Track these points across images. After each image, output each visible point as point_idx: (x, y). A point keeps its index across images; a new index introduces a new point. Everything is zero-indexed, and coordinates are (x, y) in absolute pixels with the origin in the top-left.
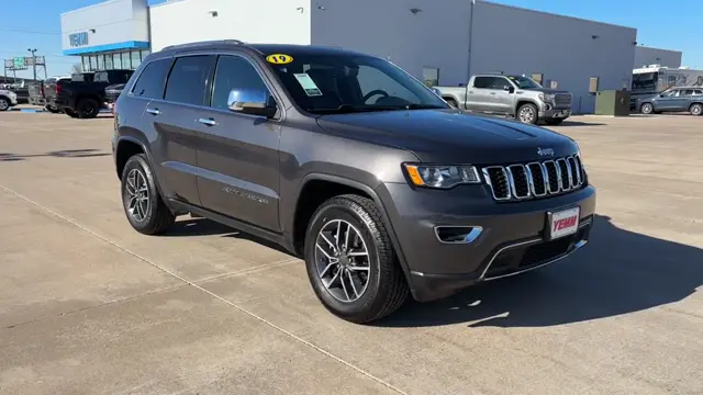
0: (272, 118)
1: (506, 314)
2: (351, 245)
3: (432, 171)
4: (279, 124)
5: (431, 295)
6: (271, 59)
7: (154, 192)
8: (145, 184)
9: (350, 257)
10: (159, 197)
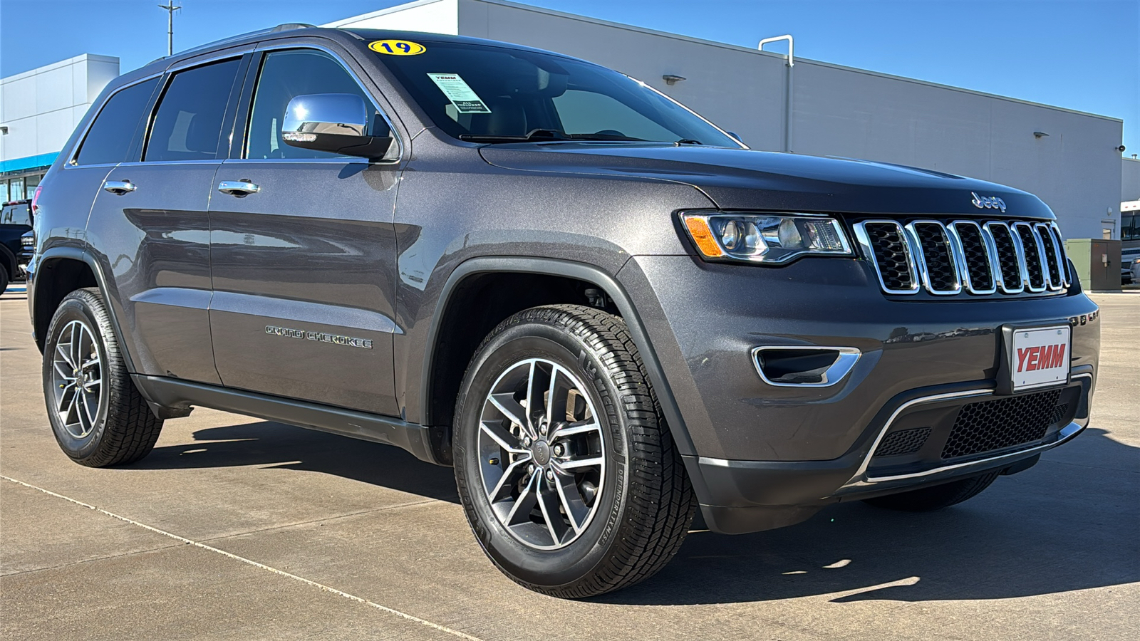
0: (379, 159)
1: (913, 580)
2: (559, 416)
3: (742, 228)
4: (395, 168)
5: (748, 520)
6: (378, 47)
7: (113, 366)
8: (96, 354)
9: (558, 441)
10: (126, 374)
